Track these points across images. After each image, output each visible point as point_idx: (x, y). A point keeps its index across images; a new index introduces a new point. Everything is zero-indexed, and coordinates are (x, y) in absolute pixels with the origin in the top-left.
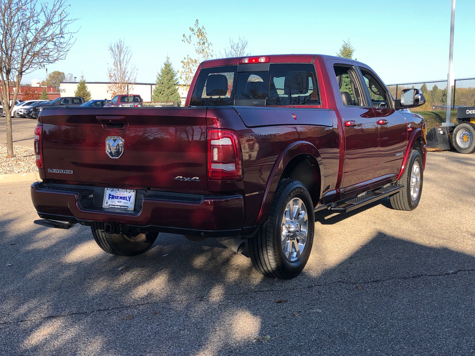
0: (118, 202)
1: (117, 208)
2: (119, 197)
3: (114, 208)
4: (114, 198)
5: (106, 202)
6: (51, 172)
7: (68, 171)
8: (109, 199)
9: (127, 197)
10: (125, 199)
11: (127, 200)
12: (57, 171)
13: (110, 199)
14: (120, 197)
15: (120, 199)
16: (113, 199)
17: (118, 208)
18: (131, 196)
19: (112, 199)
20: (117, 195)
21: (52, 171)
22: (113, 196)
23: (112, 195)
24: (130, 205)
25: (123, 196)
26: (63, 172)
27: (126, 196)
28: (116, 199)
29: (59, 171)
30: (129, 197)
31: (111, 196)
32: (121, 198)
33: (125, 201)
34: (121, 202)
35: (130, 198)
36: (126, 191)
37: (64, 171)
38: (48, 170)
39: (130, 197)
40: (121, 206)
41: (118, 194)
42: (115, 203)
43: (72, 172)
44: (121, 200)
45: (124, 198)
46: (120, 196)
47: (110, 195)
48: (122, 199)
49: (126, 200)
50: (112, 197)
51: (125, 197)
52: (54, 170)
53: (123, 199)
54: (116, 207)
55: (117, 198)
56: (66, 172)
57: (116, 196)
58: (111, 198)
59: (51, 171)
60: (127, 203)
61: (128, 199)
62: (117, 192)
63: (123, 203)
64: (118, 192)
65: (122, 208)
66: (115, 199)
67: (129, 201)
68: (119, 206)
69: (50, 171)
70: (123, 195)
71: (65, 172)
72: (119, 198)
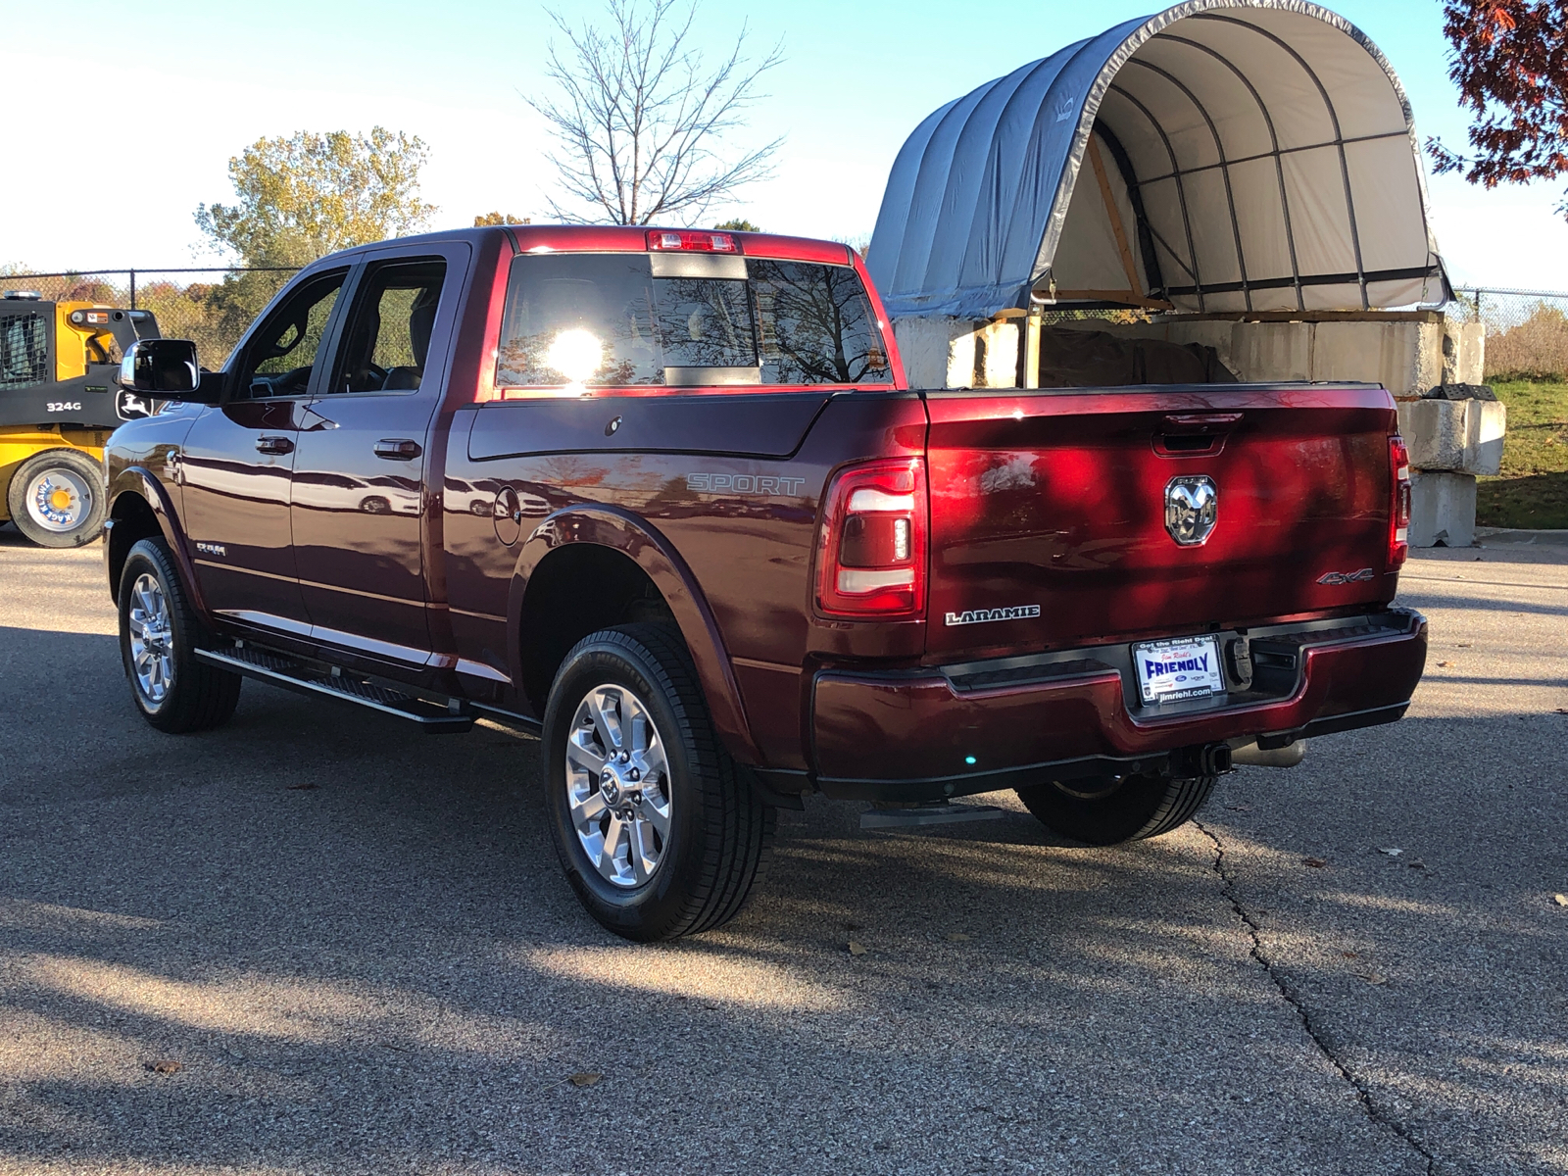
0: (1177, 679)
1: (1183, 698)
2: (1174, 664)
3: (1175, 699)
4: (1164, 671)
5: (1143, 687)
7: (1023, 610)
8: (1150, 677)
9: (1195, 660)
10: (1192, 669)
11: (1200, 669)
12: (982, 616)
13: (1154, 675)
14: (1179, 663)
15: (1180, 670)
16: (1162, 673)
17: (1186, 698)
18: (1206, 655)
19: (1158, 675)
20: (1168, 661)
21: (965, 620)
22: (1157, 664)
23: (1154, 661)
24: (1211, 680)
25: (1186, 659)
26: (1007, 616)
27: (1192, 658)
28: (1170, 674)
29: (989, 616)
30: (1201, 658)
31: (1153, 668)
32: (1182, 666)
33: (1195, 673)
34: (1185, 678)
35: (1204, 662)
36: (1194, 641)
37: (1008, 612)
38: (948, 619)
39: (1203, 657)
40: (1192, 690)
41: (1170, 658)
42: (1171, 686)
43: (1038, 611)
44: (1183, 673)
45: (1189, 665)
46: (1176, 660)
47: (1149, 664)
48: (1185, 669)
49: (1198, 669)
50: (1157, 668)
51: (1191, 661)
52: (969, 615)
53: (1190, 669)
54: (1180, 696)
55: (1171, 667)
56: (1017, 615)
57: (1166, 664)
58: (1153, 672)
59: (960, 619)
60: (1203, 677)
61: (1200, 664)
62: (1166, 651)
63: (1192, 679)
64: (1169, 649)
65: (1198, 696)
66: (1167, 672)
67: (1206, 670)
68: (1186, 690)
69: (954, 619)
70: (1184, 656)
71: (1012, 616)
72: (1176, 667)
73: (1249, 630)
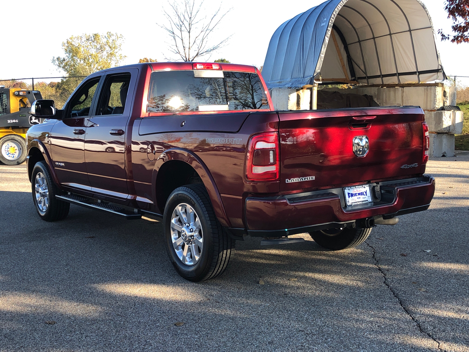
0: (357, 198)
2: (357, 193)
3: (357, 204)
4: (353, 196)
5: (347, 201)
6: (290, 182)
8: (349, 198)
9: (363, 192)
10: (362, 195)
11: (365, 195)
12: (297, 180)
15: (358, 195)
17: (360, 204)
20: (355, 193)
21: (292, 181)
23: (350, 193)
24: (368, 198)
25: (360, 192)
28: (355, 196)
29: (299, 180)
31: (350, 195)
34: (360, 198)
35: (366, 193)
36: (362, 186)
37: (305, 178)
38: (286, 181)
39: (366, 191)
40: (362, 201)
42: (355, 200)
43: (314, 178)
48: (360, 195)
52: (293, 180)
56: (308, 179)
60: (365, 198)
62: (354, 190)
63: (362, 198)
65: (364, 203)
69: (288, 181)
71: (306, 180)
73: (380, 183)
